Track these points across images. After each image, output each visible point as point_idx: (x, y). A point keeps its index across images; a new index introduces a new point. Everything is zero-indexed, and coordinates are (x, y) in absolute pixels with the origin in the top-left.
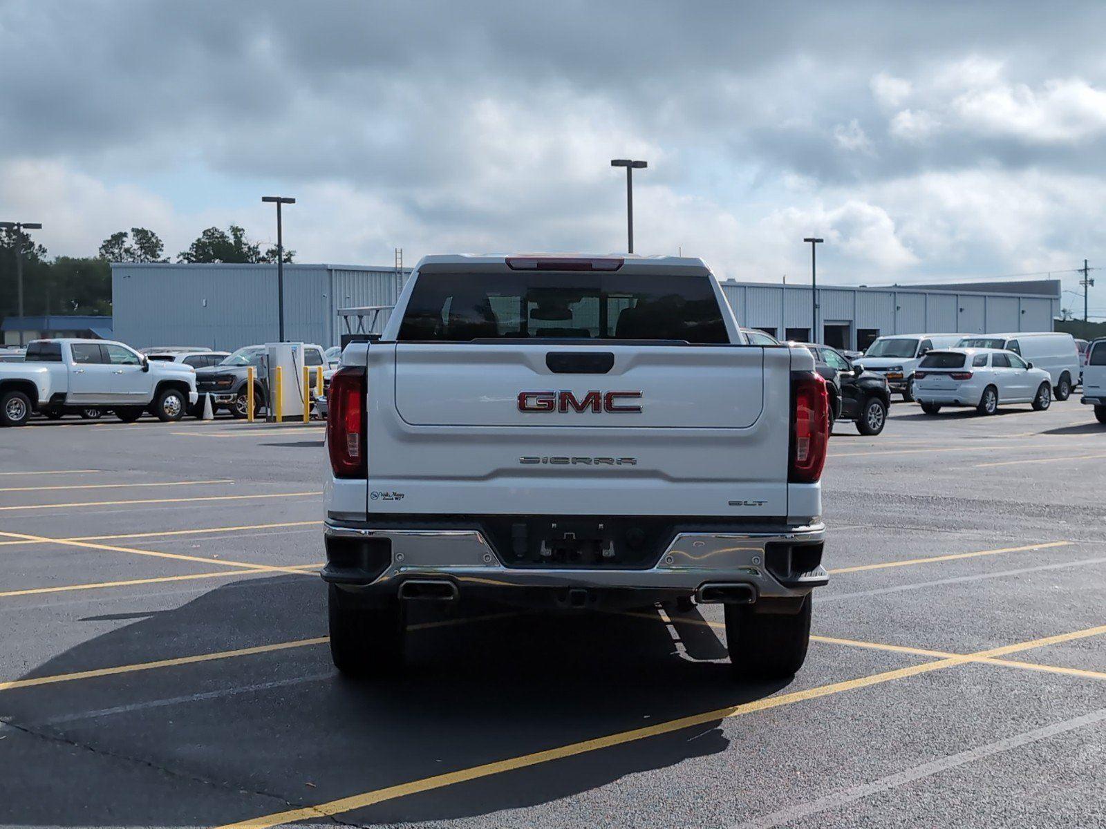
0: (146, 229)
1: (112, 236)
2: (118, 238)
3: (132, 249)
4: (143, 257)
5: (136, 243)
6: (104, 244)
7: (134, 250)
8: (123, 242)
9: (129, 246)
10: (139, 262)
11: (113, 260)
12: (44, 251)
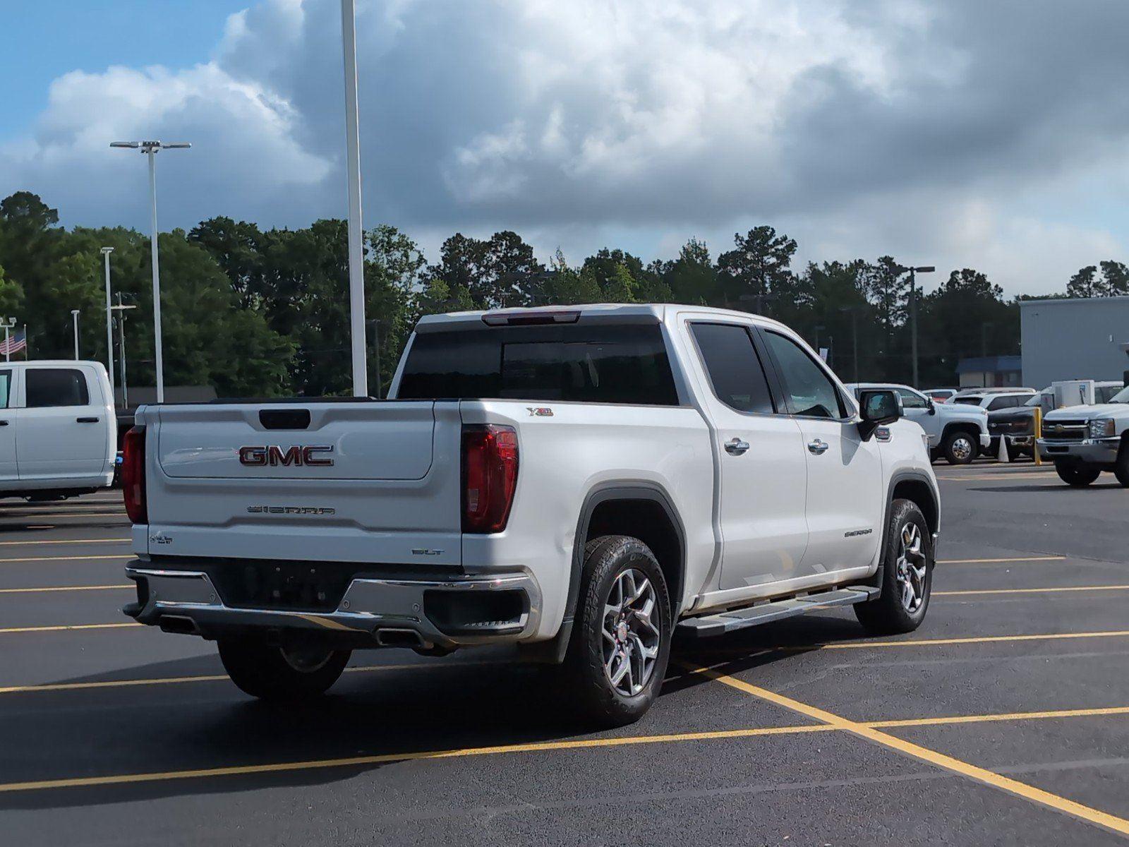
0: (1115, 261)
1: (1080, 271)
2: (1087, 273)
3: (1101, 283)
4: (1112, 291)
5: (1105, 277)
6: (1072, 280)
7: (1104, 284)
8: (1093, 276)
9: (1099, 280)
10: (1109, 296)
11: (1081, 296)
12: (1001, 291)
